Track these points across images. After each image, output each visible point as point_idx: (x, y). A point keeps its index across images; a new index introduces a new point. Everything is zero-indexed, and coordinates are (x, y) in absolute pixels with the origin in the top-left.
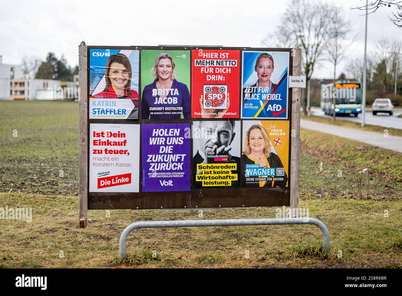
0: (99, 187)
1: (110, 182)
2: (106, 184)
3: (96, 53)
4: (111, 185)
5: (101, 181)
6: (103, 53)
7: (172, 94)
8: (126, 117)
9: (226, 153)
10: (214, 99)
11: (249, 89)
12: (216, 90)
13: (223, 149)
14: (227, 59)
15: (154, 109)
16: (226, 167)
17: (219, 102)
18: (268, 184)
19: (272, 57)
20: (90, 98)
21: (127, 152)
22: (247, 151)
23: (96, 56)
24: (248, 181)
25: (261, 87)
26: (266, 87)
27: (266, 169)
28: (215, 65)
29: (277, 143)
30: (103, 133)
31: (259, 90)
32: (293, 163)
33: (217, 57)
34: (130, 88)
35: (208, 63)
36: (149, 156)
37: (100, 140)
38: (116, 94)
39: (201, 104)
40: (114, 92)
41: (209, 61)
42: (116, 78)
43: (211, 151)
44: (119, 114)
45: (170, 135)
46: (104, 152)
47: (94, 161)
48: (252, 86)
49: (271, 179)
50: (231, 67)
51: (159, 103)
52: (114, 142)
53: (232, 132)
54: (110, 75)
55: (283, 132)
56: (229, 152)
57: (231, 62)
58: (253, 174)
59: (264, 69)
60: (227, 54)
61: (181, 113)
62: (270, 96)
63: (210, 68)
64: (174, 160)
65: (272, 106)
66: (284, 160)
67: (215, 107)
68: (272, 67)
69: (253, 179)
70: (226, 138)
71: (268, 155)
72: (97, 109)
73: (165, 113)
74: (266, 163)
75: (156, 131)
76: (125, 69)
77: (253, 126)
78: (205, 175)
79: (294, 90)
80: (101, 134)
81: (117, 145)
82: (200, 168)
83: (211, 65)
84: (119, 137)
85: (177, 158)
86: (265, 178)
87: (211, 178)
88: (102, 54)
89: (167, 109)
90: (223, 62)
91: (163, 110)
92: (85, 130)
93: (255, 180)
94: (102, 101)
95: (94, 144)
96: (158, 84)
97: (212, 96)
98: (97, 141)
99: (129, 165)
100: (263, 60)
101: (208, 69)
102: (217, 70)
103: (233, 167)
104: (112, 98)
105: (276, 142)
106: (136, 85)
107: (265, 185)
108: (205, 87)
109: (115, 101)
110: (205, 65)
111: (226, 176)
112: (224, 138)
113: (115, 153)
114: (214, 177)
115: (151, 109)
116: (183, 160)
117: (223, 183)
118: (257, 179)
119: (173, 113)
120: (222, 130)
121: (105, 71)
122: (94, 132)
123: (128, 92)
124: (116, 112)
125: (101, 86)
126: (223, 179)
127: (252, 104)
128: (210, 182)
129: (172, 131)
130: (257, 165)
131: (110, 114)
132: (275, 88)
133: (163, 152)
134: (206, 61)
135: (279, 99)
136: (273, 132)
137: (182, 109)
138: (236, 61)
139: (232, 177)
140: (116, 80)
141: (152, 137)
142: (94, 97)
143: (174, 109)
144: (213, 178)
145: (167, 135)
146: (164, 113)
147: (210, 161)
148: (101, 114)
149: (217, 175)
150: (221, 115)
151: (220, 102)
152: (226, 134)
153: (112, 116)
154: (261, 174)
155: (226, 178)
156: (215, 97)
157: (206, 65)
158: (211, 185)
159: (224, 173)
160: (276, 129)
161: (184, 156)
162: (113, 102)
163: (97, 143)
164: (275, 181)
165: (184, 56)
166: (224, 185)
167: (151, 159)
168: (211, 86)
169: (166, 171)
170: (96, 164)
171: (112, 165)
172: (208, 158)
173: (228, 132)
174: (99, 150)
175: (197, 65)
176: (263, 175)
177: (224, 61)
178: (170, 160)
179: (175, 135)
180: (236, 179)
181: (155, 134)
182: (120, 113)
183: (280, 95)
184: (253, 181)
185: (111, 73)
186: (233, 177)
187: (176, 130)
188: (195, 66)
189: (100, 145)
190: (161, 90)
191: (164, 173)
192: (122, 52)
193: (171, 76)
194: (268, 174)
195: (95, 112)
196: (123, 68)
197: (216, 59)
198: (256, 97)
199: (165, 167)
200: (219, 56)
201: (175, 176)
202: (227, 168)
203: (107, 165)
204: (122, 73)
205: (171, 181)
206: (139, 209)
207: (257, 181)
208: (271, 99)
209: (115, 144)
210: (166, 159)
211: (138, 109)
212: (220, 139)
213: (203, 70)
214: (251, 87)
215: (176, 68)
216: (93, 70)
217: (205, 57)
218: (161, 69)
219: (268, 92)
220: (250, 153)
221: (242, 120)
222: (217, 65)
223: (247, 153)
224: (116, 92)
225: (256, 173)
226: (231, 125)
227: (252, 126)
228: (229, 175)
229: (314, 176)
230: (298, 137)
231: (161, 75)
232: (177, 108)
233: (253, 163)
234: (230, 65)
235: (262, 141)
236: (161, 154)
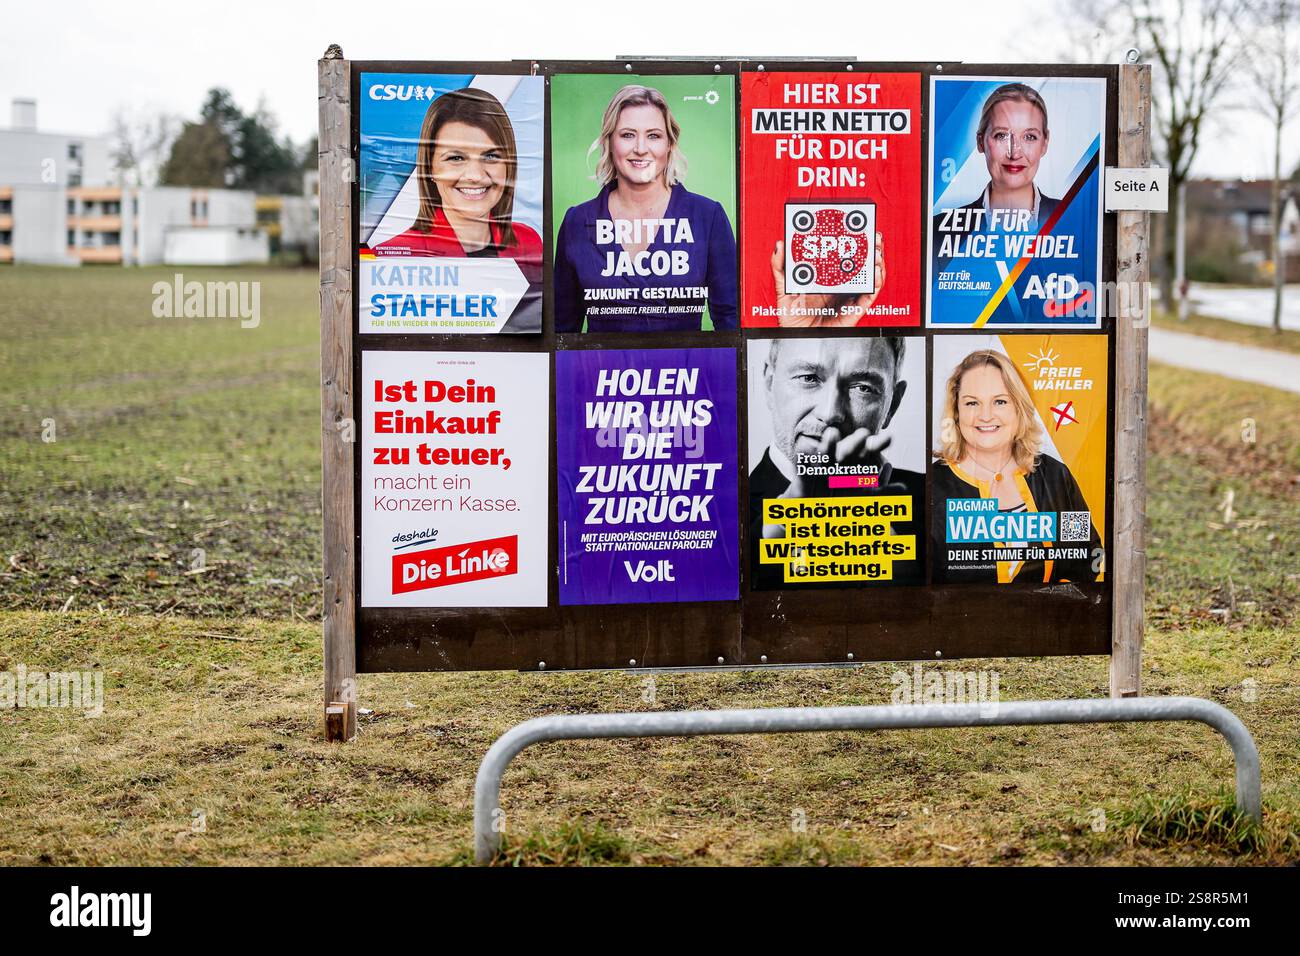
0: (399, 587)
1: (439, 569)
2: (423, 578)
3: (381, 87)
4: (444, 580)
5: (406, 567)
6: (411, 88)
7: (667, 239)
8: (496, 326)
9: (874, 457)
10: (824, 255)
11: (957, 220)
12: (832, 224)
13: (862, 444)
14: (875, 106)
15: (603, 294)
16: (872, 511)
17: (843, 265)
18: (1031, 573)
19: (1041, 99)
20: (363, 258)
21: (501, 458)
22: (951, 451)
23: (382, 100)
24: (954, 562)
25: (1002, 211)
26: (1021, 212)
27: (1021, 518)
28: (829, 130)
29: (1061, 420)
30: (410, 387)
31: (994, 221)
32: (1124, 493)
33: (836, 101)
34: (510, 218)
35: (802, 121)
36: (582, 469)
37: (400, 412)
38: (460, 240)
39: (778, 275)
40: (451, 232)
41: (807, 114)
42: (457, 181)
43: (814, 451)
44: (469, 313)
45: (662, 391)
46: (414, 457)
47: (380, 493)
48: (967, 207)
49: (1041, 554)
50: (889, 135)
51: (619, 273)
52: (451, 421)
53: (895, 378)
54: (435, 170)
55: (1083, 377)
56: (885, 454)
57: (888, 118)
58: (975, 537)
59: (1012, 143)
60: (874, 87)
61: (704, 309)
62: (1034, 243)
63: (811, 142)
64: (676, 487)
65: (1043, 280)
66: (1090, 482)
67: (830, 285)
68: (1040, 134)
69: (972, 555)
70: (870, 403)
71: (1030, 464)
72: (389, 296)
73: (644, 310)
74: (1022, 493)
75: (609, 377)
76: (491, 145)
77: (973, 355)
78: (793, 540)
79: (1125, 221)
80: (404, 388)
81: (463, 432)
82: (776, 515)
83: (815, 129)
84: (471, 399)
85: (690, 477)
86: (1017, 549)
87: (815, 551)
88: (405, 91)
89: (649, 293)
90: (857, 118)
91: (636, 297)
92: (344, 376)
93: (980, 556)
94: (405, 268)
95: (379, 429)
96: (614, 203)
97: (819, 244)
98: (390, 414)
99: (510, 505)
100: (1008, 108)
101: (803, 142)
102: (838, 149)
103: (900, 510)
104: (443, 254)
105: (1057, 416)
106: (531, 205)
107: (1018, 579)
108: (791, 210)
109: (456, 268)
110: (793, 131)
111: (871, 544)
112: (865, 402)
113: (456, 461)
114: (826, 547)
115: (590, 294)
116: (709, 485)
117: (860, 569)
118: (987, 554)
119: (672, 310)
120: (858, 371)
121: (417, 155)
122: (379, 384)
123: (503, 234)
124: (461, 307)
125: (404, 210)
126: (861, 553)
127: (967, 276)
128: (812, 568)
129: (669, 376)
130: (988, 501)
131: (439, 314)
132: (1052, 214)
133: (637, 455)
134: (796, 114)
135: (1070, 255)
136: (1045, 377)
137: (706, 296)
138: (907, 113)
139: (894, 547)
140: (458, 189)
141: (595, 400)
142: (375, 252)
143: (676, 293)
144: (823, 551)
145: (652, 392)
146: (637, 310)
147: (814, 486)
148: (403, 314)
149: (840, 541)
150: (851, 315)
151: (848, 266)
152: (873, 386)
153: (443, 324)
154: (1002, 536)
155: (872, 549)
156: (830, 248)
157: (793, 128)
158: (816, 579)
159: (865, 530)
160: (1057, 364)
161: (717, 471)
162: (447, 269)
163: (389, 422)
164: (1057, 562)
165: (712, 97)
166: (866, 578)
167: (592, 482)
168: (814, 209)
169: (648, 527)
170: (384, 502)
171: (447, 504)
172: (805, 479)
173: (877, 380)
174: (395, 452)
175: (762, 130)
176: (1009, 540)
177: (860, 114)
178: (664, 486)
179: (679, 391)
180: (910, 555)
181: (607, 388)
182: (473, 310)
183: (1072, 238)
184: (972, 562)
185: (438, 161)
186: (899, 549)
187: (683, 372)
188: (756, 135)
189: (399, 430)
190: (627, 223)
191: (641, 536)
192: (480, 82)
193: (663, 173)
194: (1030, 536)
195: (382, 307)
196: (486, 142)
197: (831, 105)
198: (981, 246)
199: (645, 513)
200: (842, 96)
201: (680, 545)
202: (876, 514)
203: (426, 505)
204: (481, 161)
205: (667, 562)
206: (547, 668)
207: (988, 562)
208: (1037, 256)
209: (457, 425)
210: (649, 482)
211: (540, 294)
212: (849, 405)
213: (785, 149)
214: (963, 211)
215: (682, 140)
216: (372, 150)
217: (792, 98)
218: (625, 146)
219: (1026, 229)
220: (961, 457)
221: (930, 335)
222: (835, 129)
223: (952, 459)
224: (457, 232)
225: (984, 531)
226: (888, 351)
227: (968, 358)
228: (882, 539)
229: (1201, 539)
230: (1141, 396)
231: (625, 167)
232: (688, 289)
233: (972, 493)
234: (883, 129)
235: (1006, 412)
236: (630, 463)
